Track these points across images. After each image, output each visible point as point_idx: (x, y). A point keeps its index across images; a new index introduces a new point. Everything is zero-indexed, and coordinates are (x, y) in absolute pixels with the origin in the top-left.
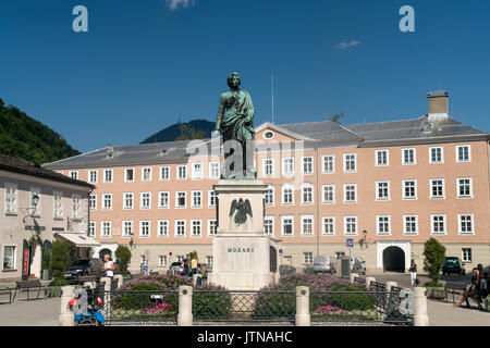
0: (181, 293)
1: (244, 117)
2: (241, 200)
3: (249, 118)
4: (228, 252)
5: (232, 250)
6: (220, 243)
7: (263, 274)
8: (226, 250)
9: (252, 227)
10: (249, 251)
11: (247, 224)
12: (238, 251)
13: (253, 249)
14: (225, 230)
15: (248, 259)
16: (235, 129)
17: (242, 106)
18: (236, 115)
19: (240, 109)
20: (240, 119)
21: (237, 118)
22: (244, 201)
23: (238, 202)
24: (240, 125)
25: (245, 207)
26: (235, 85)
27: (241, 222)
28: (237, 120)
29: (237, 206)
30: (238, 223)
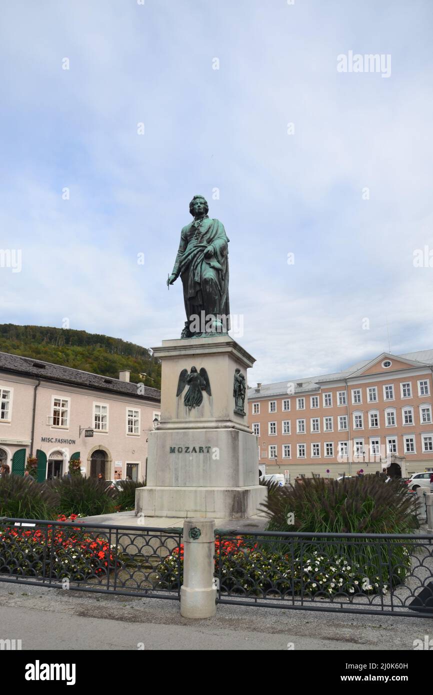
1: (206, 248)
2: (194, 370)
4: (171, 452)
5: (176, 450)
6: (158, 438)
7: (221, 491)
8: (168, 450)
9: (211, 412)
10: (203, 451)
11: (203, 407)
12: (186, 452)
13: (208, 448)
14: (170, 419)
15: (201, 465)
16: (192, 268)
17: (204, 235)
18: (195, 248)
19: (201, 239)
20: (199, 253)
21: (195, 252)
22: (199, 371)
23: (189, 373)
24: (199, 261)
25: (200, 381)
26: (197, 211)
27: (195, 405)
28: (195, 256)
29: (188, 379)
30: (190, 407)
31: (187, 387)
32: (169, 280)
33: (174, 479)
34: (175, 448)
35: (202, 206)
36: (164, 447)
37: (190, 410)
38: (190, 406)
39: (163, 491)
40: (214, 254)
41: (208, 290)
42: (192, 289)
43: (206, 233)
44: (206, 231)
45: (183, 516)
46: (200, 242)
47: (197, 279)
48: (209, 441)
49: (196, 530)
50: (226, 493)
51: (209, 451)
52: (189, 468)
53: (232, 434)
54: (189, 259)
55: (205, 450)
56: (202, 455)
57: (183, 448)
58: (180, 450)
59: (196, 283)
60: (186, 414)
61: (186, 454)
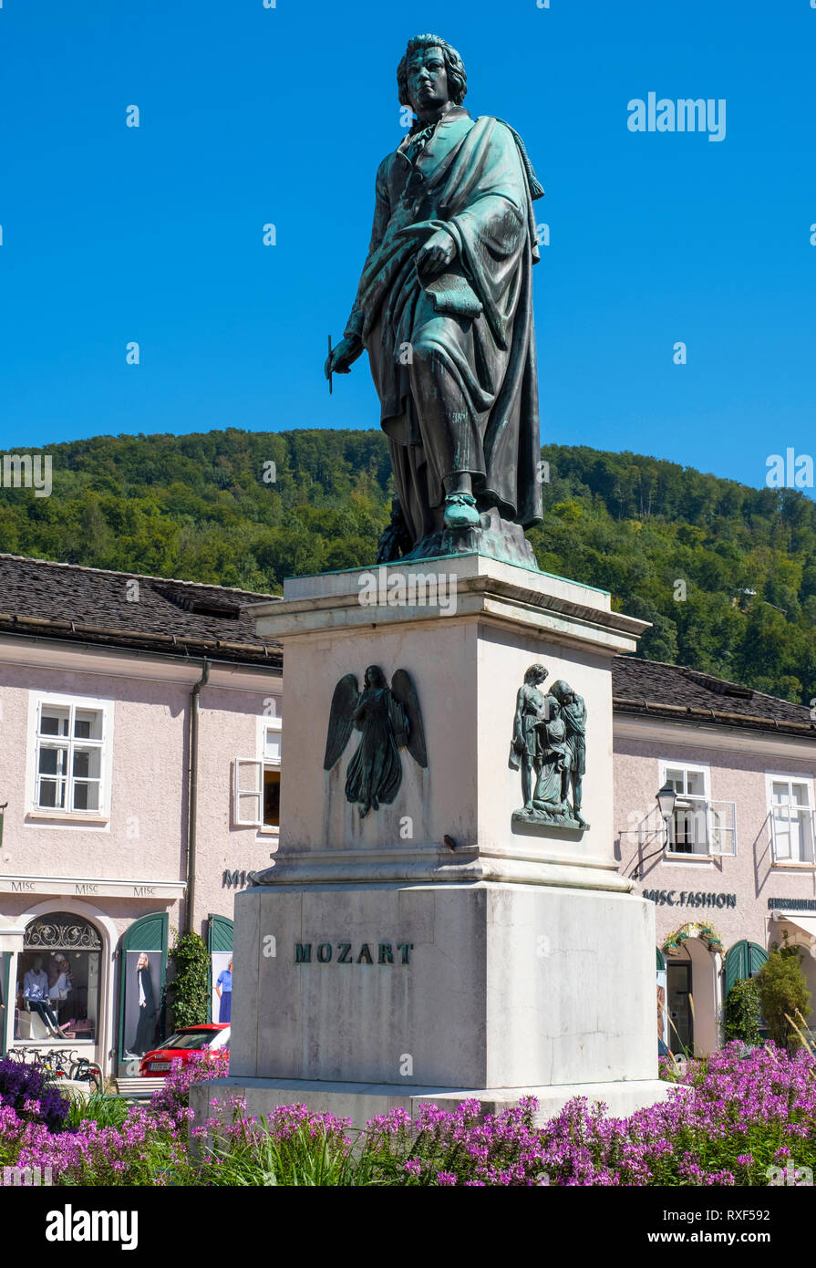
2: (376, 674)
3: (432, 243)
4: (297, 961)
5: (314, 952)
6: (263, 913)
8: (290, 952)
9: (424, 825)
10: (391, 960)
11: (401, 806)
13: (407, 948)
14: (306, 849)
15: (386, 1008)
18: (398, 242)
21: (399, 255)
22: (389, 683)
23: (362, 689)
25: (394, 716)
27: (376, 799)
30: (363, 806)
31: (356, 738)
32: (331, 356)
33: (306, 1052)
34: (310, 946)
35: (435, 75)
38: (363, 801)
40: (455, 260)
41: (426, 393)
43: (446, 176)
44: (443, 170)
46: (418, 218)
48: (407, 925)
51: (410, 962)
52: (351, 1015)
55: (398, 955)
56: (387, 970)
57: (334, 947)
58: (325, 955)
60: (353, 829)
61: (342, 966)
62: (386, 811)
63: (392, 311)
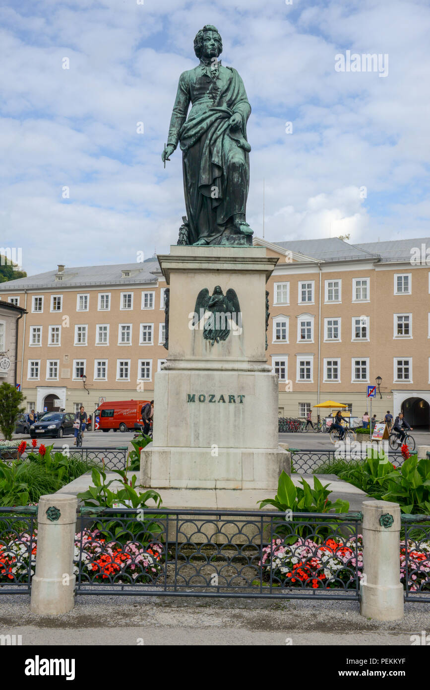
0: (42, 517)
1: (227, 116)
2: (218, 291)
3: (237, 117)
4: (188, 402)
5: (197, 398)
6: (170, 381)
7: (263, 453)
8: (184, 397)
9: (240, 349)
10: (234, 401)
11: (230, 342)
12: (210, 401)
13: (242, 398)
14: (183, 356)
15: (232, 418)
16: (208, 142)
17: (224, 93)
18: (211, 113)
19: (220, 99)
20: (219, 120)
21: (213, 118)
22: (225, 293)
23: (211, 294)
24: (219, 133)
25: (227, 306)
26: (209, 51)
27: (218, 338)
28: (212, 124)
29: (211, 303)
30: (211, 341)
32: (165, 153)
33: (193, 436)
34: (194, 395)
35: (216, 44)
36: (178, 393)
37: (213, 345)
38: (212, 339)
39: (182, 453)
40: (242, 127)
42: (207, 173)
43: (227, 90)
44: (226, 87)
45: (210, 487)
46: (219, 105)
47: (216, 160)
48: (242, 388)
49: (388, 516)
50: (270, 457)
51: (243, 402)
52: (215, 422)
53: (274, 381)
54: (202, 128)
55: (238, 400)
56: (232, 405)
57: (206, 396)
58: (202, 398)
59: (214, 166)
60: (206, 349)
61: (211, 404)
62: (222, 343)
63: (210, 142)
